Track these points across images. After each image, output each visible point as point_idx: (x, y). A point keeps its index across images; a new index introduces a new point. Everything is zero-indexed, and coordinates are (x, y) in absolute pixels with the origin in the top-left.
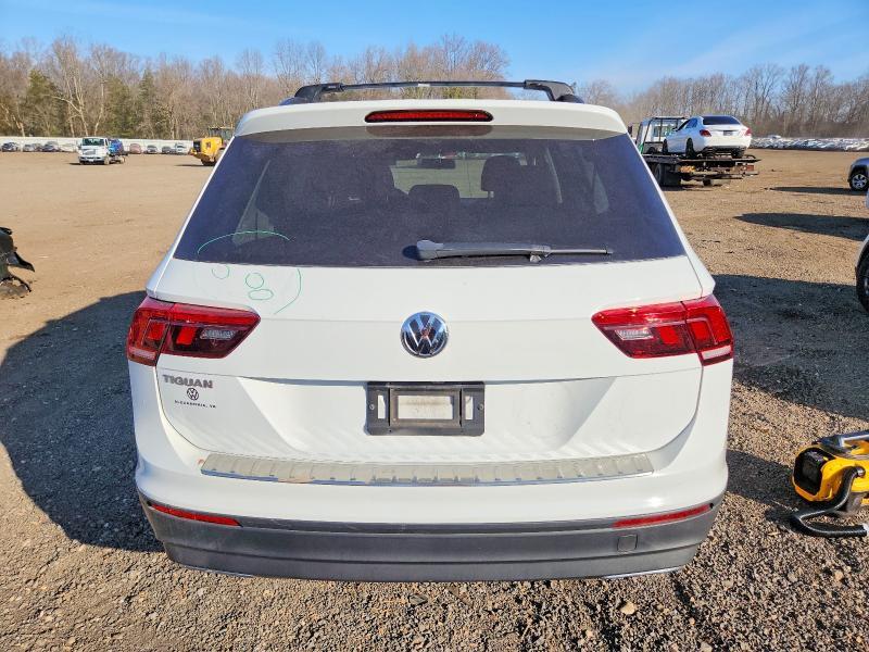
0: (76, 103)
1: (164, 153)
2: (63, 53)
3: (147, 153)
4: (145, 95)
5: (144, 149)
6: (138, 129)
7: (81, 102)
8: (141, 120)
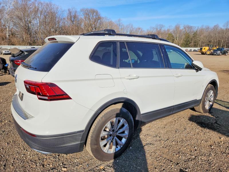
0: (176, 39)
1: (194, 51)
2: (177, 28)
3: (189, 51)
4: (194, 36)
5: (189, 50)
6: (189, 45)
7: (178, 39)
8: (191, 43)
